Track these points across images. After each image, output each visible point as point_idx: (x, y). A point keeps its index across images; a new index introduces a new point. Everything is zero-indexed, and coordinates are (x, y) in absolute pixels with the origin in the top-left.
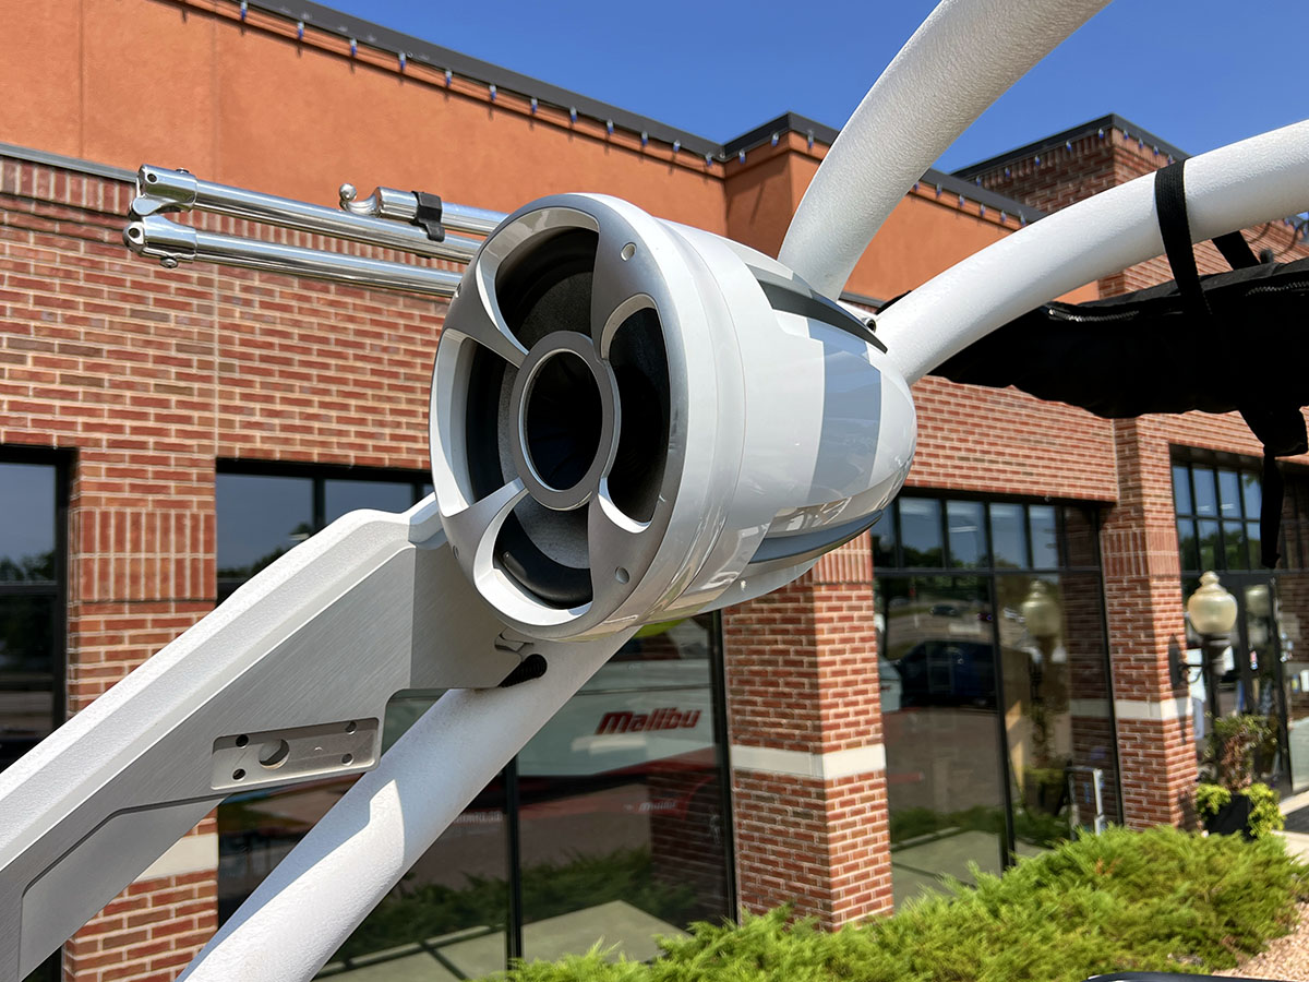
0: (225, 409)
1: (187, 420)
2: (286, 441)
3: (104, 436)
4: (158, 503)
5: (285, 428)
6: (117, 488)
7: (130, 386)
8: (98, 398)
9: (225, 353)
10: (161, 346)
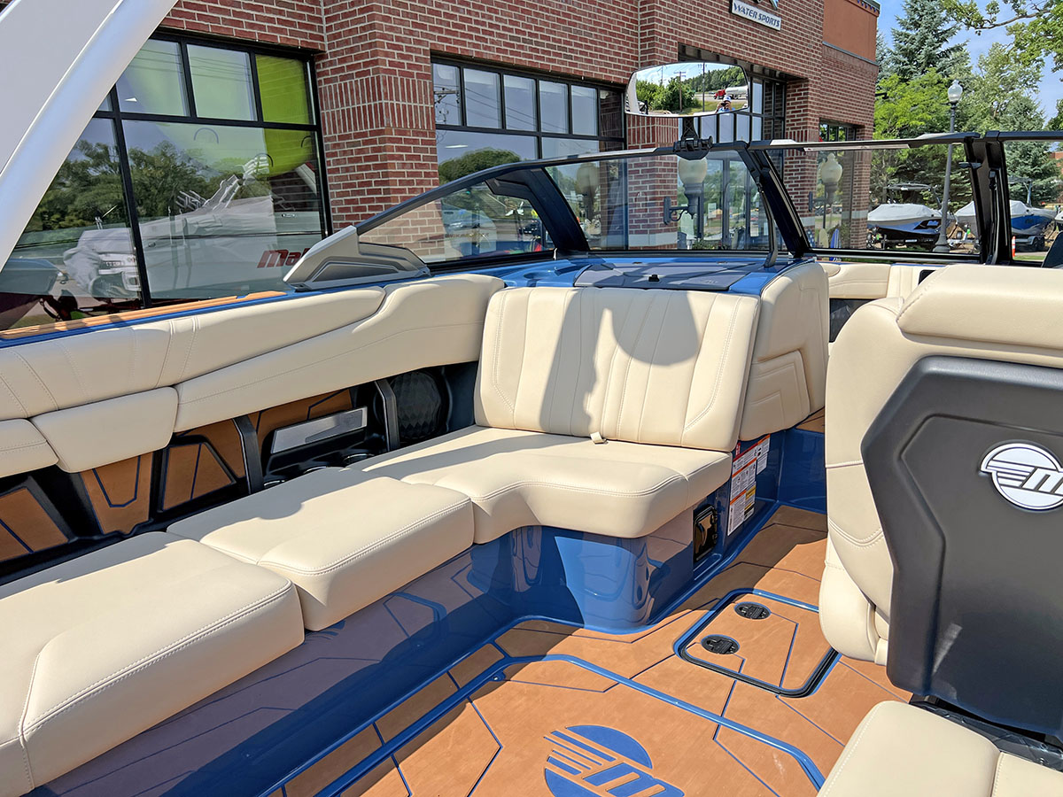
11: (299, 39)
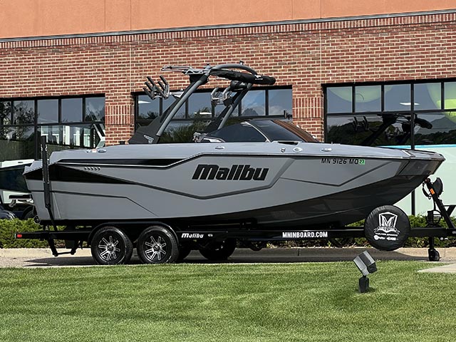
0: (323, 72)
1: (315, 76)
2: (337, 78)
3: (297, 82)
4: (308, 96)
5: (337, 75)
6: (300, 93)
7: (302, 70)
8: (295, 73)
9: (322, 58)
10: (308, 59)
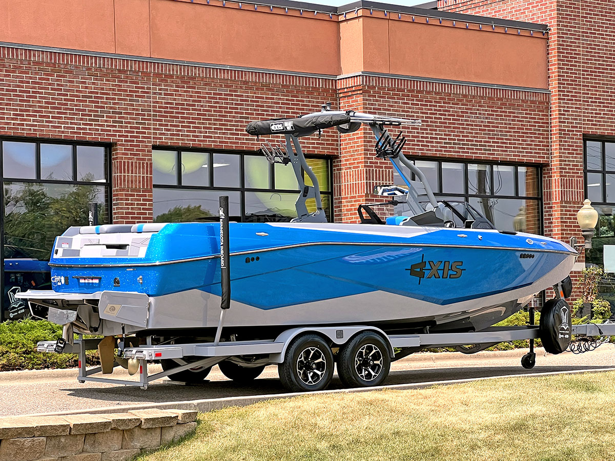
0: (154, 129)
3: (123, 139)
4: (137, 159)
5: (172, 135)
7: (129, 123)
8: (122, 127)
9: (154, 111)
10: (137, 110)
11: (326, 151)
